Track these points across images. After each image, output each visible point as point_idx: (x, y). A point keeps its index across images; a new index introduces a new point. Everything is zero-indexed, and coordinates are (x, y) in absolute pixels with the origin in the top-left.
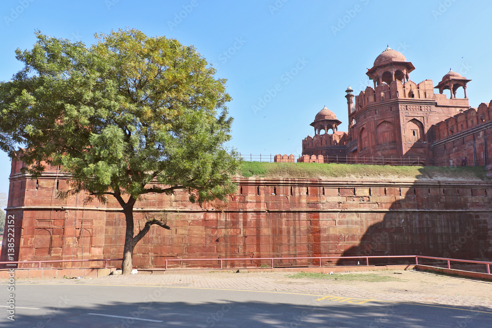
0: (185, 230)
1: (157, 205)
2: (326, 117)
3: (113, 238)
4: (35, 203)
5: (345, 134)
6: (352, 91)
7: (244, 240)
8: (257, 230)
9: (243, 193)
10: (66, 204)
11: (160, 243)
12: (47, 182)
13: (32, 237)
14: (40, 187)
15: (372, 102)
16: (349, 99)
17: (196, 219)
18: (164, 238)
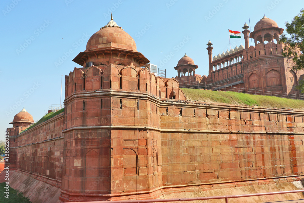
0: (219, 149)
1: (197, 127)
2: (188, 62)
3: (168, 157)
4: (121, 122)
5: (204, 77)
6: (212, 44)
7: (255, 157)
8: (262, 148)
9: (251, 119)
10: (147, 124)
11: (202, 160)
12: (129, 102)
13: (120, 157)
14: (123, 106)
15: (263, 55)
16: (210, 51)
17: (224, 139)
18: (204, 156)
